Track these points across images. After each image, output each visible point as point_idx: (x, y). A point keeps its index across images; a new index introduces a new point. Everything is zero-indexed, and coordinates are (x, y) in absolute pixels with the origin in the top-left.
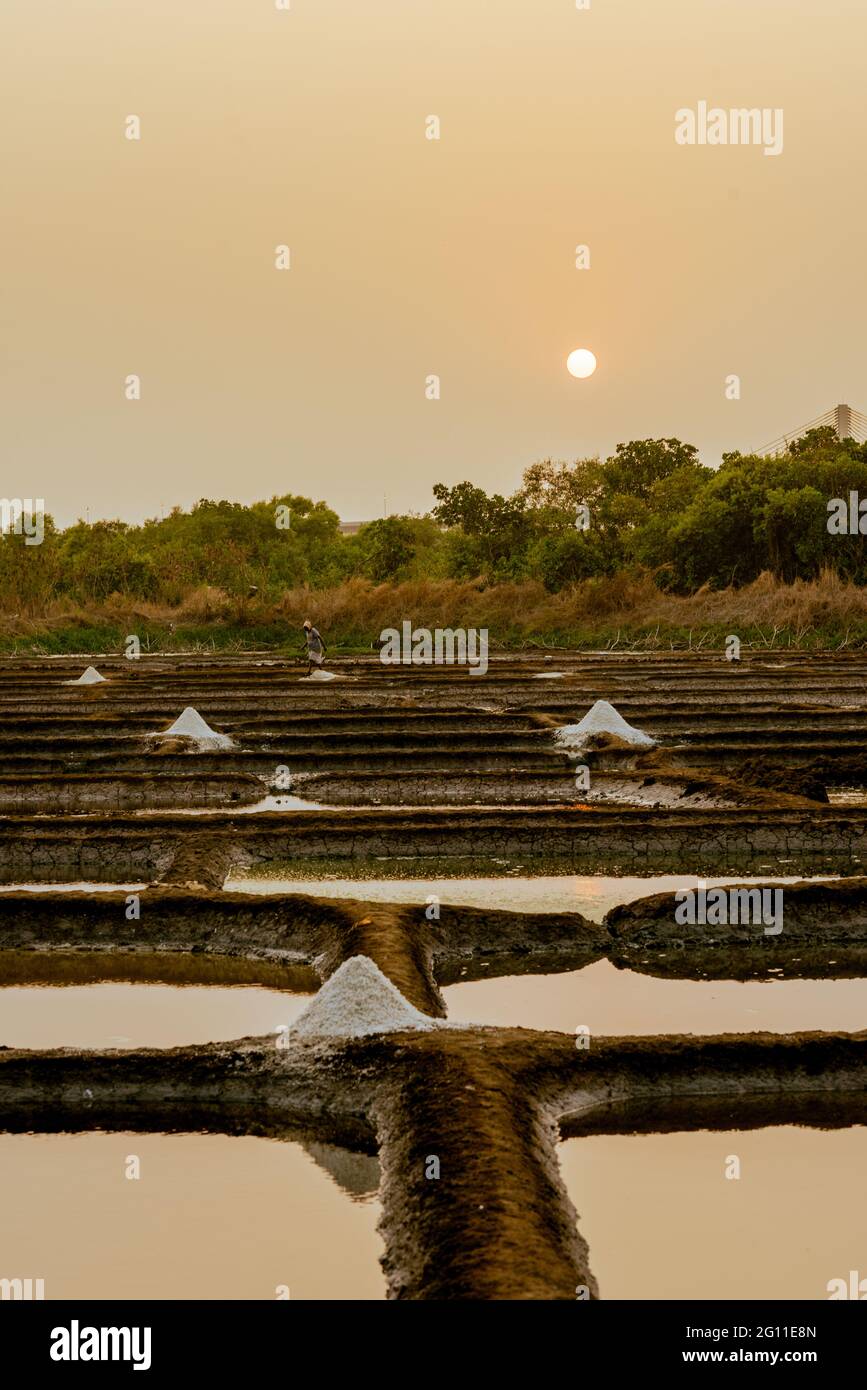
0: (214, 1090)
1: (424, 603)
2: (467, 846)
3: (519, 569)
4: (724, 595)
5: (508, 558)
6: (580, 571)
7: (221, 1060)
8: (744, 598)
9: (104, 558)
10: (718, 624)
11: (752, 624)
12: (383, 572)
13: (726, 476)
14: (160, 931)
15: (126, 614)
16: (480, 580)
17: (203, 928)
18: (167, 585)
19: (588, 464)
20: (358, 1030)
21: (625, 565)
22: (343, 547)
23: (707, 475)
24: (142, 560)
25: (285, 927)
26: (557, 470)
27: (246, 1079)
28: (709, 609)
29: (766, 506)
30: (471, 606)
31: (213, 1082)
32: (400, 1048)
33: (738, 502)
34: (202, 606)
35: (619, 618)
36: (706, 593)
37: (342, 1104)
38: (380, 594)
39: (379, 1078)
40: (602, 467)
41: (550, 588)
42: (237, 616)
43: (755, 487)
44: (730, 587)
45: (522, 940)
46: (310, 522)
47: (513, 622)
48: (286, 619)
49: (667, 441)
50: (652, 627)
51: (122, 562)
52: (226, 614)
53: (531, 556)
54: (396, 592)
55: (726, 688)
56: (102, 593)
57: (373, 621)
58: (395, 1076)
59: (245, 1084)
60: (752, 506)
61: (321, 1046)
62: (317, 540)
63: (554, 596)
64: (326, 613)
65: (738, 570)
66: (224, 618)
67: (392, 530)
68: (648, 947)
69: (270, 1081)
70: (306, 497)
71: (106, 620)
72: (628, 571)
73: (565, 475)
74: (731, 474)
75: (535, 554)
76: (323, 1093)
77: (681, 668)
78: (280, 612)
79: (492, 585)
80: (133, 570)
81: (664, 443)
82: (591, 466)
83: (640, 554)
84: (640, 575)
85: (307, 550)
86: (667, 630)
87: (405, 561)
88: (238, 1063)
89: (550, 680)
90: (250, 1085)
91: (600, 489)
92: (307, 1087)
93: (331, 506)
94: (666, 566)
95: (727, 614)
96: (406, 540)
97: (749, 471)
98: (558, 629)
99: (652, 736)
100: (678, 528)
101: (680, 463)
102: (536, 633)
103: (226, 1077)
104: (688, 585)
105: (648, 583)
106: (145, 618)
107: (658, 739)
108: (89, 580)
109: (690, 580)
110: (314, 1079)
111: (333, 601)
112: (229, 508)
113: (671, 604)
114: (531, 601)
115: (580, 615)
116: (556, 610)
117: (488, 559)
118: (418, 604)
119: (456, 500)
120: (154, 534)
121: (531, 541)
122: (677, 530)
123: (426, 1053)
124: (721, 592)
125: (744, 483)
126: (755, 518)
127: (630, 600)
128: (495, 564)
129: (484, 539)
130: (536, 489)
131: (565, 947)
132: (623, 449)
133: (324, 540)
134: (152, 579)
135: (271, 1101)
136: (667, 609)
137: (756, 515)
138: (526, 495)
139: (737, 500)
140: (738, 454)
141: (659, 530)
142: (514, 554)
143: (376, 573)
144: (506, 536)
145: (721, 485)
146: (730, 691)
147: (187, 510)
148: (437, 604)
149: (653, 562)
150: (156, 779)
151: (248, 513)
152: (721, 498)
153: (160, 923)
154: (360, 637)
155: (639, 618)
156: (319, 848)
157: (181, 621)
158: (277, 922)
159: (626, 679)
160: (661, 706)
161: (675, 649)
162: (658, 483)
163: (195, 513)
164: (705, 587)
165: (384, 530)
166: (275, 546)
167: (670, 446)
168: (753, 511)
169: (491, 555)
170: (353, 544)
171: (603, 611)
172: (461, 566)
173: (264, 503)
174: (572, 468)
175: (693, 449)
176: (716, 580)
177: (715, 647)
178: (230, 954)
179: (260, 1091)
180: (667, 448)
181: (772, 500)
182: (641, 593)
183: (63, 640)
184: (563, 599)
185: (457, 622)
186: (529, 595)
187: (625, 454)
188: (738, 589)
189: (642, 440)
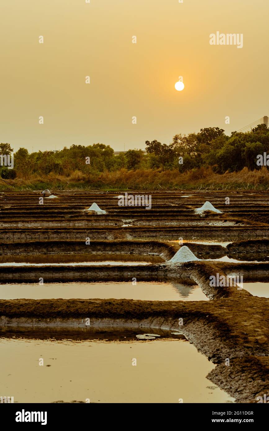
0: (156, 273)
1: (143, 176)
2: (185, 234)
4: (233, 174)
5: (168, 162)
6: (189, 167)
7: (157, 267)
8: (239, 175)
9: (47, 162)
10: (231, 183)
11: (241, 183)
12: (130, 167)
13: (233, 138)
14: (121, 249)
15: (54, 179)
16: (160, 169)
17: (132, 248)
18: (66, 170)
19: (192, 135)
20: (186, 261)
21: (203, 165)
22: (115, 159)
23: (227, 138)
24: (58, 163)
25: (152, 248)
26: (183, 137)
27: (162, 271)
28: (228, 178)
29: (245, 148)
30: (157, 177)
31: (155, 271)
32: (196, 264)
33: (237, 146)
34: (77, 177)
35: (202, 181)
36: (227, 173)
37: (184, 275)
38: (130, 173)
39: (192, 270)
40: (196, 136)
41: (181, 172)
42: (87, 180)
43: (242, 142)
44: (235, 172)
45: (208, 251)
46: (105, 151)
47: (170, 182)
48: (102, 180)
49: (215, 128)
50: (211, 184)
51: (52, 163)
52: (84, 179)
53: (175, 162)
54: (135, 173)
55: (237, 200)
56: (46, 173)
57: (128, 181)
58: (195, 269)
59: (162, 272)
60: (241, 147)
61: (178, 264)
62: (107, 157)
63: (182, 174)
64: (114, 179)
65: (237, 166)
66: (83, 180)
67: (133, 154)
68: (237, 253)
69: (168, 271)
70: (103, 144)
71: (48, 181)
72: (204, 167)
73: (185, 138)
74: (235, 138)
76: (180, 273)
77: (222, 195)
78: (100, 178)
79: (163, 171)
80: (55, 166)
81: (214, 128)
82: (193, 135)
83: (207, 162)
84: (208, 168)
85: (104, 160)
86: (216, 184)
87: (137, 163)
88: (160, 268)
89: (186, 198)
90: (164, 272)
91: (195, 142)
92: (176, 272)
93: (111, 147)
94: (216, 165)
95: (234, 180)
96: (137, 157)
97: (240, 137)
98: (183, 184)
99: (221, 211)
100: (219, 154)
101: (219, 134)
102: (177, 185)
103: (158, 270)
104: (222, 171)
105: (210, 170)
106: (60, 180)
107: (223, 212)
108: (42, 169)
109: (222, 170)
110: (178, 270)
111: (116, 175)
112: (81, 147)
113: (217, 177)
114: (175, 176)
115: (190, 180)
116: (183, 178)
117: (162, 163)
118: (141, 176)
119: (152, 146)
120: (59, 155)
121: (175, 158)
123: (201, 265)
124: (232, 173)
125: (239, 140)
126: (242, 151)
127: (205, 176)
128: (164, 164)
129: (161, 157)
130: (176, 142)
131: (218, 253)
132: (202, 130)
133: (109, 157)
134: (61, 169)
135: (168, 275)
136: (216, 178)
138: (173, 144)
140: (236, 132)
141: (213, 155)
142: (170, 161)
143: (128, 167)
144: (167, 156)
145: (232, 141)
146: (239, 201)
147: (68, 148)
148: (147, 176)
149: (211, 164)
150: (95, 220)
151: (87, 149)
152: (232, 145)
153: (121, 247)
154: (124, 186)
155: (208, 181)
156: (148, 234)
157: (71, 181)
158: (150, 247)
159: (208, 197)
160: (221, 204)
161: (218, 190)
162: (213, 140)
163: (71, 149)
164: (227, 172)
165: (131, 154)
166: (95, 159)
167: (216, 130)
168: (241, 149)
169: (163, 162)
170: (118, 158)
171: (197, 178)
172: (154, 165)
173: (91, 146)
174: (187, 136)
175: (223, 131)
176: (230, 170)
177: (230, 189)
178: (139, 254)
179: (166, 273)
180: (215, 130)
181: (247, 146)
182: (208, 173)
183: (36, 186)
184: (185, 175)
185: (153, 182)
186: (175, 174)
187: (203, 132)
188: (237, 172)
189: (208, 127)
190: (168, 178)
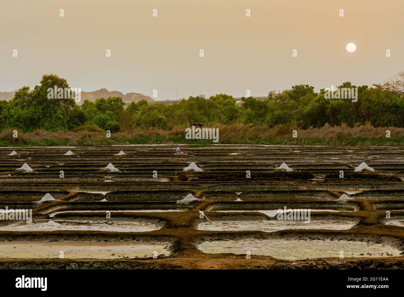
3: (264, 121)
4: (315, 130)
8: (321, 131)
9: (151, 117)
12: (229, 121)
13: (320, 96)
15: (154, 133)
16: (251, 124)
18: (169, 124)
19: (285, 91)
23: (316, 95)
24: (162, 117)
26: (277, 93)
28: (311, 134)
29: (329, 105)
30: (248, 132)
34: (176, 131)
36: (311, 129)
40: (288, 92)
41: (270, 127)
44: (317, 128)
46: (227, 102)
47: (259, 137)
49: (305, 85)
51: (156, 118)
54: (228, 127)
57: (222, 136)
63: (270, 129)
65: (320, 123)
66: (181, 134)
67: (231, 109)
70: (226, 94)
73: (279, 94)
75: (268, 117)
79: (254, 126)
80: (159, 120)
83: (296, 117)
84: (294, 124)
87: (234, 118)
91: (288, 99)
94: (301, 121)
95: (315, 135)
96: (235, 112)
98: (270, 139)
101: (309, 91)
102: (264, 140)
104: (306, 126)
105: (295, 126)
106: (159, 134)
108: (146, 123)
112: (199, 99)
113: (302, 132)
115: (277, 135)
116: (271, 133)
117: (256, 118)
118: (234, 131)
119: (247, 102)
121: (268, 113)
122: (305, 111)
127: (290, 131)
128: (257, 120)
130: (271, 98)
132: (294, 87)
134: (164, 123)
137: (327, 107)
138: (268, 100)
139: (322, 103)
140: (324, 89)
141: (301, 111)
142: (263, 117)
145: (319, 98)
148: (239, 131)
149: (298, 120)
152: (317, 102)
155: (292, 136)
157: (169, 135)
161: (299, 145)
162: (302, 97)
163: (188, 100)
164: (311, 127)
167: (306, 87)
168: (326, 106)
171: (283, 134)
172: (249, 120)
174: (281, 92)
175: (313, 88)
176: (314, 126)
181: (331, 103)
183: (136, 140)
184: (273, 130)
185: (244, 136)
186: (264, 129)
187: (294, 89)
188: (319, 128)
189: (299, 85)
190: (258, 133)
